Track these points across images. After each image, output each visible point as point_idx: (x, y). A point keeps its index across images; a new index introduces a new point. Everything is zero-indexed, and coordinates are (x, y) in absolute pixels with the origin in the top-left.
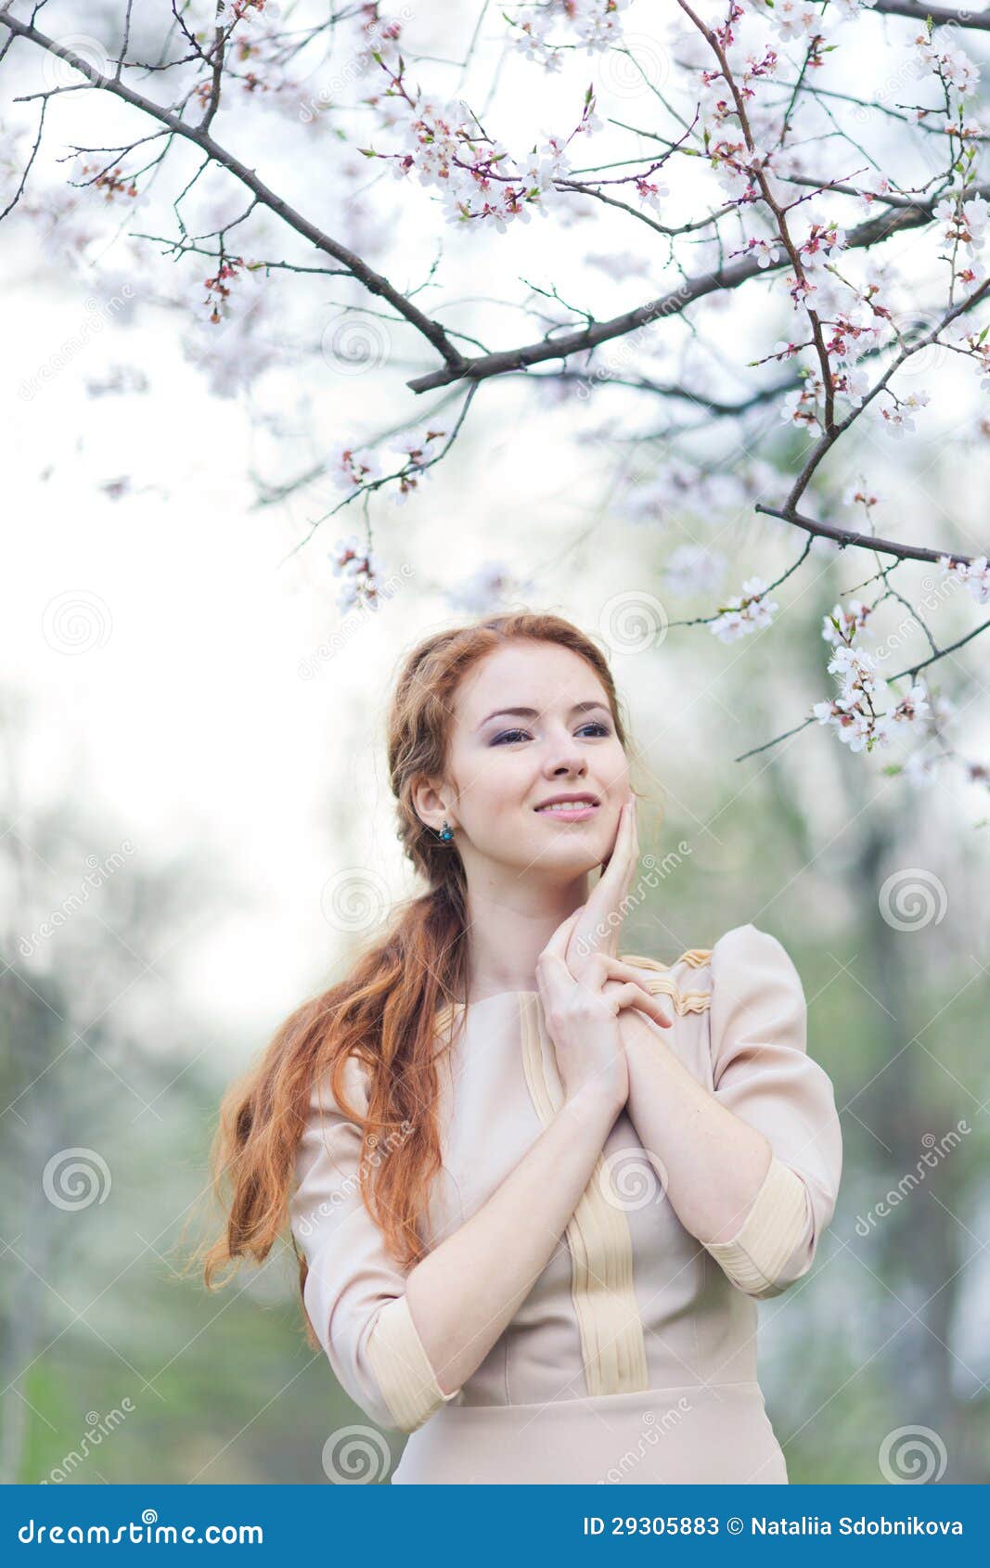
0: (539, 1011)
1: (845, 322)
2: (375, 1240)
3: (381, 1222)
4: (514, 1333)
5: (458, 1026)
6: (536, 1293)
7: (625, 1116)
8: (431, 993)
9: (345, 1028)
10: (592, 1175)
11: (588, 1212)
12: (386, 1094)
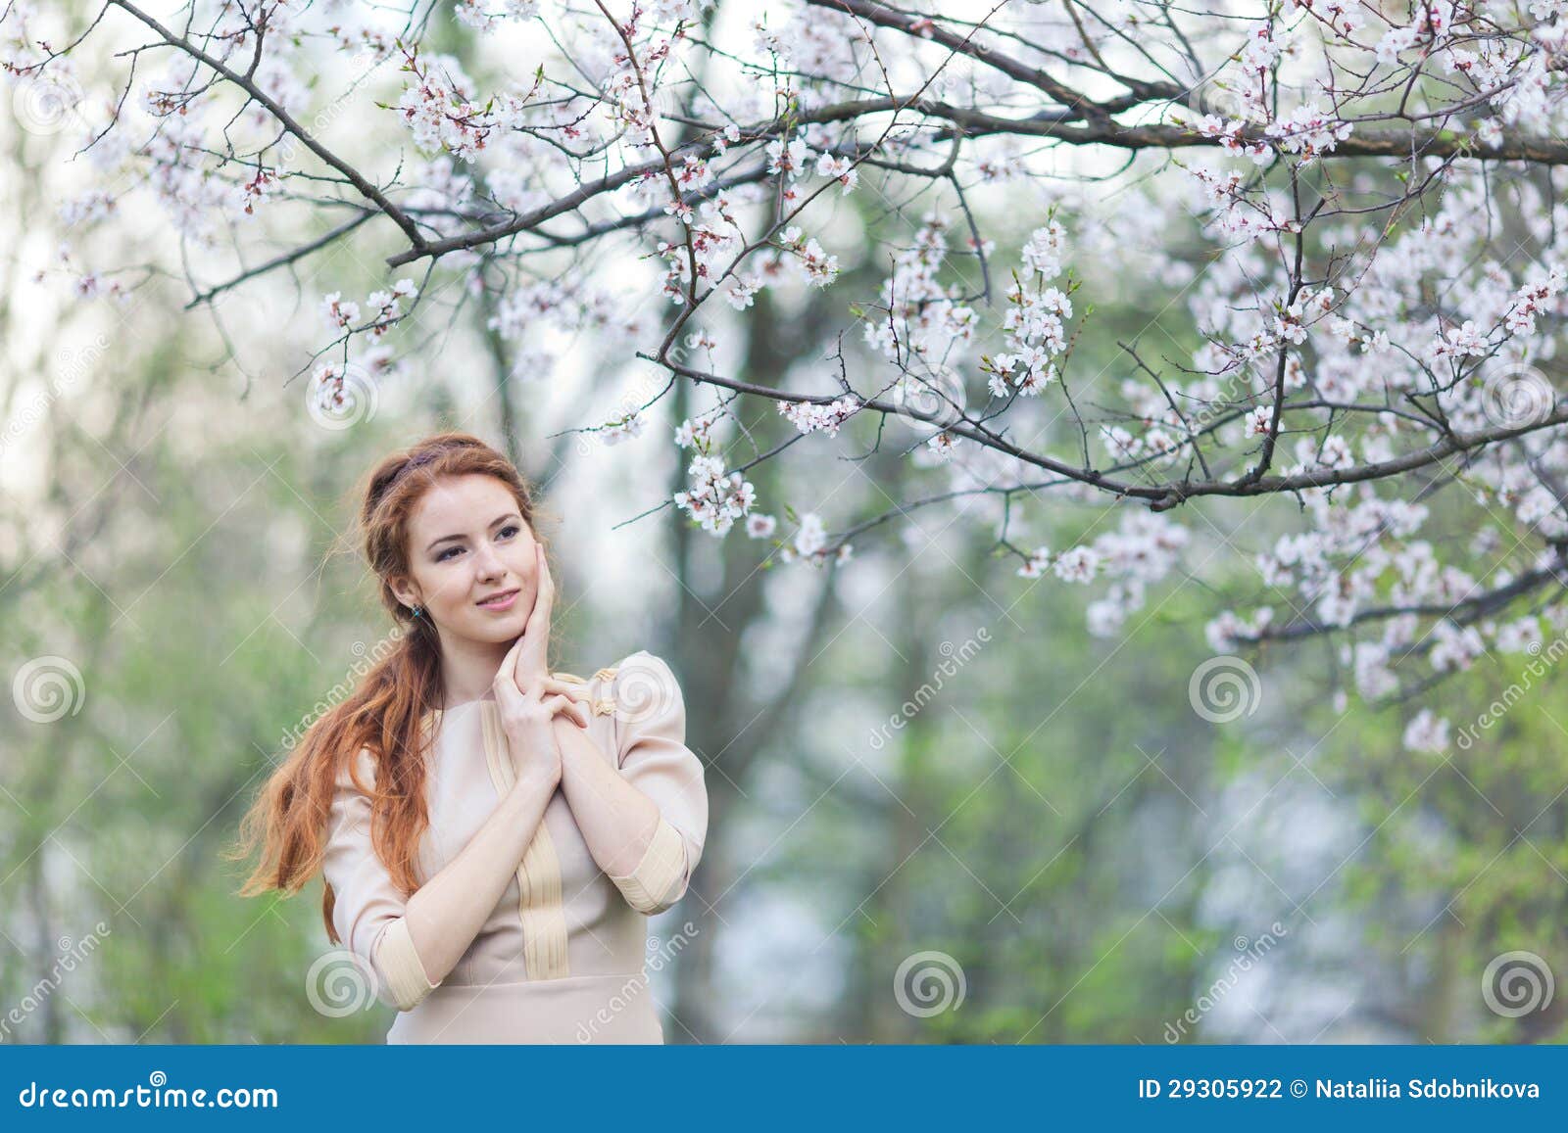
0: (496, 714)
1: (710, 232)
2: (383, 877)
3: (388, 864)
4: (482, 938)
5: (436, 727)
6: (498, 909)
7: (559, 790)
8: (415, 706)
9: (357, 729)
10: (535, 833)
11: (532, 857)
12: (388, 776)
